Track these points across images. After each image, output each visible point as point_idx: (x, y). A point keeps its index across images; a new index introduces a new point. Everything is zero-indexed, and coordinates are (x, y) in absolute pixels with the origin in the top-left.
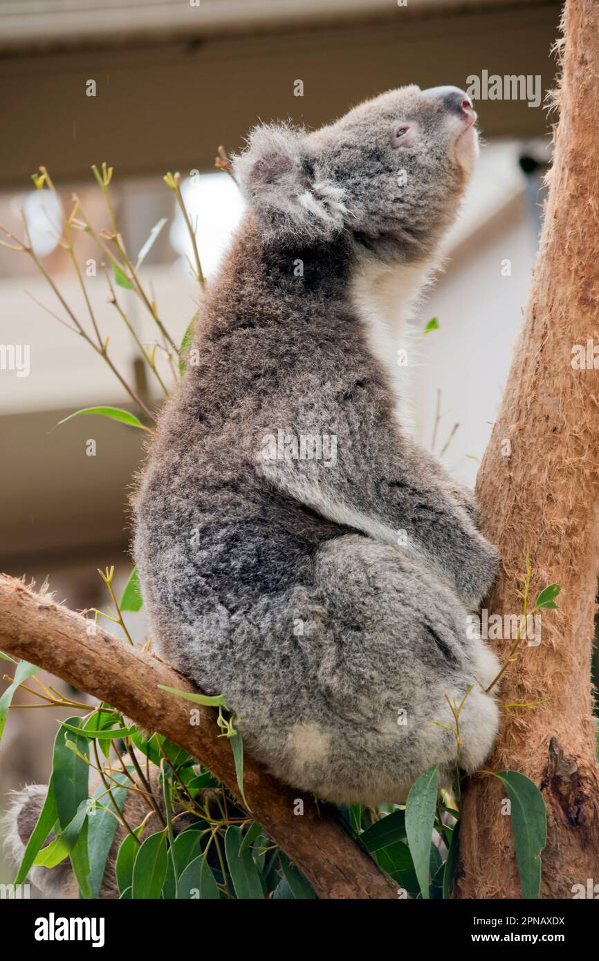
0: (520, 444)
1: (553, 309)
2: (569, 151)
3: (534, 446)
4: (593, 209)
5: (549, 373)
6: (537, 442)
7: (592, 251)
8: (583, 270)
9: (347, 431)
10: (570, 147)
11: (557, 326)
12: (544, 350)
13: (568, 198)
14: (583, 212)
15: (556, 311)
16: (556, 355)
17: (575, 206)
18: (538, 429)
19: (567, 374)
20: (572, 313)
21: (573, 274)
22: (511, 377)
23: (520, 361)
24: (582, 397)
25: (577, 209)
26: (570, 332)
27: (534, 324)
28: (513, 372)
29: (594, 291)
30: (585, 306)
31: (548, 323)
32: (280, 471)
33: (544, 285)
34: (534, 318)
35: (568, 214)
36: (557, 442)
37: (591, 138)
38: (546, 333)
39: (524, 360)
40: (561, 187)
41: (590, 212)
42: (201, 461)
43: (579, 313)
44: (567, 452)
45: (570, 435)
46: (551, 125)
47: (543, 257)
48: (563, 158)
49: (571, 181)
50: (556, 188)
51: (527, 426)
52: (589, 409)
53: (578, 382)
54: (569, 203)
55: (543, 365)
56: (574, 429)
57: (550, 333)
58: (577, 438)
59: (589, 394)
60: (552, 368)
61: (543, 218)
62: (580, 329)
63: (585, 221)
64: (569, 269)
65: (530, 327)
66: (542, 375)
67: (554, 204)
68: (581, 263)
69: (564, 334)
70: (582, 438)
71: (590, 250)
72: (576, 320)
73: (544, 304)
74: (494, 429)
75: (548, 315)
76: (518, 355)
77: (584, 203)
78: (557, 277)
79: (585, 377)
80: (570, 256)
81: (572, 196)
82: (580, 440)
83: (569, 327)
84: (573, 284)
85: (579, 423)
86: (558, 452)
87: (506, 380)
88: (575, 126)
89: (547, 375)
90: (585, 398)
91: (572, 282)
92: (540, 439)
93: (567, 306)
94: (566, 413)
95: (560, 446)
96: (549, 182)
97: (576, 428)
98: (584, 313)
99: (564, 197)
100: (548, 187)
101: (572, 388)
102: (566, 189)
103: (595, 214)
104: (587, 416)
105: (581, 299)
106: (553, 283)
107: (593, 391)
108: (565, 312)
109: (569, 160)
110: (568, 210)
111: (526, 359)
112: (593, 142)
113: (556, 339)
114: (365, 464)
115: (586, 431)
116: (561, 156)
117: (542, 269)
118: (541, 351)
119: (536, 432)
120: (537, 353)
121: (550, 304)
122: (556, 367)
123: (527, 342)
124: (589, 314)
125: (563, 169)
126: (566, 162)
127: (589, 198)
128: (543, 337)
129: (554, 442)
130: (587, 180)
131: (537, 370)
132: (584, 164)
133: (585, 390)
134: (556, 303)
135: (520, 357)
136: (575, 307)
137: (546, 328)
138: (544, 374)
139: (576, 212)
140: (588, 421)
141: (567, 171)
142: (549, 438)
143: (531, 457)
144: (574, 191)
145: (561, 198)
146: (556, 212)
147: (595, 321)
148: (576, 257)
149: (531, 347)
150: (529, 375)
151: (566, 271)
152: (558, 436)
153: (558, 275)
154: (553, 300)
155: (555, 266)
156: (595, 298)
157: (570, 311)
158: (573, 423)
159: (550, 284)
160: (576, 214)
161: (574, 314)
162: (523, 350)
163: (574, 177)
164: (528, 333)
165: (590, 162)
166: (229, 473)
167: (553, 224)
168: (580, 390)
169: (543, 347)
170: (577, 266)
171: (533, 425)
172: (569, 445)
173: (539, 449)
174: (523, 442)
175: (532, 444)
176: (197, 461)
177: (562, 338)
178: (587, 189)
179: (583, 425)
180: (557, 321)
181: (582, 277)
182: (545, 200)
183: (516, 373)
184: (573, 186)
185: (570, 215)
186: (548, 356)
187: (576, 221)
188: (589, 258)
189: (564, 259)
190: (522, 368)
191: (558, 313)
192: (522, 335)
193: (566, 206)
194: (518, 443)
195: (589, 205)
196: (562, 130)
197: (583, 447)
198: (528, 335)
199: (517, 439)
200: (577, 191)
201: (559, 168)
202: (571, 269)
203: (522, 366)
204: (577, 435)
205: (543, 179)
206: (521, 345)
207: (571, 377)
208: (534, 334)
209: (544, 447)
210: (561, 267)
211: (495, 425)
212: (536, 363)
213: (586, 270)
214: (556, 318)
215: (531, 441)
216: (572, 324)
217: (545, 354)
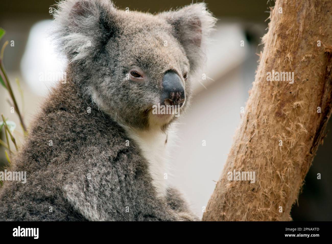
0: (232, 196)
1: (260, 117)
2: (279, 24)
3: (240, 198)
4: (289, 60)
5: (253, 155)
6: (242, 196)
7: (286, 86)
8: (280, 96)
9: (117, 180)
10: (280, 22)
11: (261, 127)
12: (252, 141)
13: (275, 52)
14: (283, 61)
15: (261, 119)
16: (258, 145)
17: (279, 57)
18: (243, 188)
19: (264, 157)
20: (270, 121)
21: (273, 98)
22: (230, 155)
23: (236, 146)
24: (271, 172)
25: (280, 59)
26: (268, 132)
27: (247, 124)
28: (232, 152)
29: (285, 109)
30: (279, 117)
31: (256, 125)
33: (256, 102)
34: (248, 121)
35: (274, 62)
36: (254, 197)
37: (293, 18)
38: (254, 131)
39: (239, 145)
40: (272, 45)
41: (288, 62)
42: (34, 183)
43: (275, 121)
44: (260, 204)
45: (263, 194)
46: (270, 7)
47: (256, 85)
48: (275, 28)
49: (278, 42)
50: (268, 45)
51: (237, 185)
52: (275, 179)
53: (270, 163)
54: (276, 55)
55: (250, 150)
56: (265, 191)
57: (256, 131)
58: (266, 196)
59: (276, 171)
60: (256, 152)
61: (259, 62)
62: (274, 131)
63: (284, 67)
64: (271, 94)
65: (245, 126)
66: (249, 156)
67: (266, 54)
68: (279, 92)
69: (264, 132)
70: (269, 197)
71: (285, 84)
72: (272, 125)
73: (255, 113)
74: (217, 185)
75: (256, 120)
76: (236, 142)
77: (285, 56)
78: (264, 98)
79: (275, 160)
80: (273, 87)
81: (278, 51)
82: (268, 198)
83: (268, 129)
84: (273, 103)
85: (269, 187)
86: (254, 203)
87: (227, 156)
88: (284, 10)
89: (252, 156)
90: (273, 172)
91: (273, 102)
92: (244, 194)
93: (268, 116)
94: (261, 180)
95: (255, 200)
96: (265, 42)
97: (266, 190)
98: (278, 122)
99: (273, 51)
100: (264, 44)
101: (266, 165)
102: (275, 46)
103: (290, 63)
104: (274, 184)
105: (277, 113)
106: (261, 101)
107: (278, 169)
108: (267, 120)
109: (278, 29)
110: (275, 59)
111: (241, 145)
112: (293, 20)
113: (260, 135)
115: (272, 193)
116: (274, 27)
117: (256, 92)
118: (250, 141)
119: (242, 190)
120: (247, 143)
121: (258, 113)
122: (258, 152)
123: (242, 135)
124: (281, 123)
125: (274, 34)
126: (276, 31)
127: (288, 53)
128: (252, 133)
129: (252, 197)
130: (288, 43)
131: (246, 152)
132: (287, 33)
133: (274, 168)
134: (262, 114)
135: (237, 144)
136: (272, 118)
137: (254, 128)
138: (251, 155)
139: (279, 61)
140: (274, 187)
141: (276, 36)
142: (250, 195)
143: (238, 205)
144: (279, 48)
145: (271, 51)
146: (267, 60)
147: (284, 127)
148: (277, 87)
149: (244, 138)
150: (241, 155)
151: (270, 95)
152: (255, 194)
153: (265, 97)
154: (260, 112)
155: (264, 91)
156: (285, 113)
157: (270, 119)
158: (265, 187)
159: (259, 102)
160: (279, 62)
161: (272, 121)
162: (239, 139)
163: (280, 40)
164: (243, 130)
165: (290, 32)
166: (49, 192)
167: (264, 66)
168: (271, 168)
169: (251, 139)
170: (277, 93)
171: (241, 186)
172: (261, 200)
173: (243, 200)
174: (233, 195)
175: (239, 196)
176: (31, 184)
177: (263, 135)
178: (287, 48)
179: (271, 189)
180: (261, 124)
181: (279, 100)
182: (261, 52)
183: (233, 153)
184: (279, 45)
185: (275, 63)
186: (254, 145)
187: (279, 66)
188: (284, 90)
189: (269, 88)
190: (237, 150)
191: (262, 120)
192: (240, 130)
193: (273, 57)
194: (231, 195)
195: (287, 58)
196: (276, 11)
197: (269, 202)
198: (243, 131)
199: (230, 192)
200: (281, 49)
201: (271, 34)
202: (273, 94)
203: (237, 149)
204: (266, 194)
205: (261, 39)
206: (238, 137)
207: (267, 159)
208: (247, 131)
209: (246, 199)
210: (267, 92)
211: (218, 183)
212: (246, 148)
213: (281, 96)
214: (260, 123)
215: (239, 195)
216: (270, 127)
217: (252, 143)
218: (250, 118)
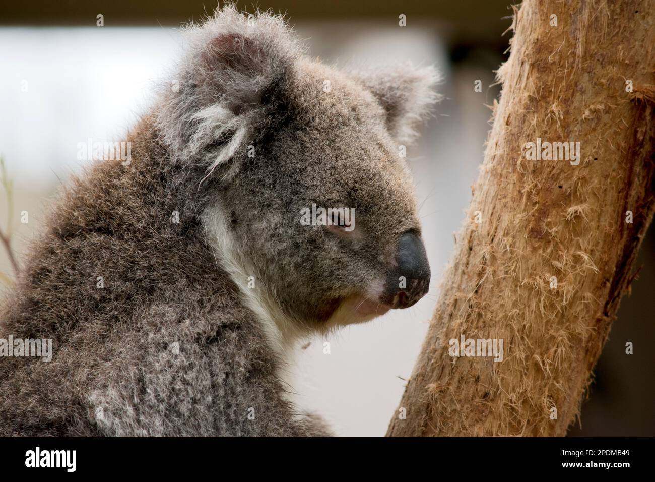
0: (440, 409)
1: (496, 240)
2: (532, 41)
3: (457, 415)
4: (556, 118)
5: (484, 322)
6: (461, 410)
7: (551, 172)
8: (538, 194)
9: (207, 383)
10: (534, 36)
11: (499, 262)
12: (480, 291)
13: (525, 101)
14: (543, 121)
15: (498, 244)
16: (494, 299)
17: (534, 112)
18: (463, 393)
19: (507, 326)
20: (519, 248)
21: (524, 200)
22: (434, 322)
23: (447, 302)
24: (523, 356)
25: (536, 115)
26: (514, 271)
27: (468, 257)
28: (438, 316)
29: (550, 223)
30: (537, 239)
31: (488, 256)
32: (117, 421)
33: (487, 208)
34: (471, 249)
35: (524, 121)
36: (486, 412)
37: (562, 27)
38: (483, 269)
39: (452, 301)
40: (518, 86)
41: (553, 121)
42: (23, 390)
43: (528, 249)
44: (500, 426)
45: (505, 405)
46: (512, 5)
47: (487, 172)
48: (523, 49)
49: (531, 79)
50: (511, 86)
51: (451, 387)
52: (532, 372)
53: (519, 337)
54: (527, 108)
55: (477, 310)
56: (510, 398)
57: (489, 270)
58: (513, 409)
59: (532, 354)
60: (489, 315)
61: (492, 123)
62: (528, 269)
63: (546, 132)
64: (520, 191)
65: (464, 260)
66: (475, 323)
67: (508, 106)
68: (536, 185)
69: (506, 273)
70: (520, 410)
71: (549, 170)
72: (523, 257)
73: (485, 233)
74: (407, 387)
75: (489, 247)
76: (446, 295)
77: (546, 109)
78: (504, 200)
79: (530, 332)
80: (523, 175)
81: (531, 99)
82: (517, 412)
83: (515, 264)
84: (524, 211)
85: (518, 390)
86: (487, 425)
87: (429, 325)
88: (543, 10)
89: (481, 324)
90: (527, 358)
91: (523, 207)
92: (465, 406)
93: (514, 237)
94: (502, 375)
95: (490, 418)
96: (503, 79)
97: (513, 396)
98: (534, 249)
99: (521, 99)
100: (501, 84)
101: (511, 343)
102: (525, 89)
103: (559, 123)
104: (528, 382)
105: (532, 231)
106: (498, 207)
107: (538, 351)
108: (510, 246)
109: (531, 52)
110: (525, 116)
111: (456, 300)
112: (563, 32)
113: (497, 278)
114: (227, 430)
115: (525, 402)
116: (522, 47)
117: (485, 187)
118: (476, 292)
119: (462, 397)
120: (471, 295)
121: (492, 232)
122: (494, 314)
123: (458, 278)
124: (541, 251)
125: (523, 63)
126: (527, 55)
127: (553, 103)
128: (480, 274)
129: (483, 412)
130: (552, 81)
131: (469, 315)
132: (550, 59)
133: (529, 348)
134: (500, 233)
135: (448, 298)
136: (523, 241)
137: (485, 263)
138: (478, 321)
139: (535, 120)
140: (529, 389)
141: (527, 67)
142: (478, 406)
143: (453, 429)
144: (534, 93)
145: (517, 100)
146: (509, 117)
147: (548, 261)
148: (530, 176)
149: (463, 287)
150: (458, 321)
151: (516, 193)
152: (490, 404)
153: (505, 197)
154: (496, 228)
155: (503, 185)
156: (550, 231)
157: (517, 244)
158: (510, 389)
159: (494, 208)
160: (534, 122)
161: (521, 249)
162: (452, 288)
163: (535, 74)
164: (461, 268)
165: (557, 58)
166: (56, 410)
167: (503, 132)
168: (522, 348)
169: (479, 287)
170: (531, 188)
171: (459, 387)
172: (502, 418)
173: (464, 419)
174: (443, 408)
175: (455, 411)
177: (504, 279)
178: (551, 91)
179: (522, 394)
180: (499, 255)
181: (536, 203)
182: (495, 101)
183: (441, 318)
184: (534, 86)
185: (526, 123)
186: (485, 300)
187: (534, 132)
188: (547, 181)
189: (514, 177)
190: (449, 312)
191: (502, 246)
192: (453, 269)
193: (522, 111)
194: (437, 409)
195: (552, 112)
196: (525, 14)
197: (520, 422)
198: (460, 271)
199: (436, 402)
200: (538, 94)
201: (517, 62)
202: (523, 191)
203: (450, 309)
204: (513, 405)
205: (495, 74)
206: (450, 283)
207: (512, 330)
208: (469, 270)
209: (470, 416)
210: (511, 186)
211: (409, 382)
212: (468, 307)
213: (541, 194)
214: (497, 252)
215: (454, 407)
216: (518, 261)
217: (481, 296)
218: (475, 243)
